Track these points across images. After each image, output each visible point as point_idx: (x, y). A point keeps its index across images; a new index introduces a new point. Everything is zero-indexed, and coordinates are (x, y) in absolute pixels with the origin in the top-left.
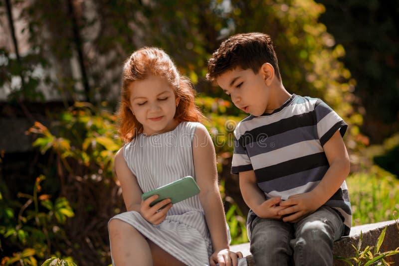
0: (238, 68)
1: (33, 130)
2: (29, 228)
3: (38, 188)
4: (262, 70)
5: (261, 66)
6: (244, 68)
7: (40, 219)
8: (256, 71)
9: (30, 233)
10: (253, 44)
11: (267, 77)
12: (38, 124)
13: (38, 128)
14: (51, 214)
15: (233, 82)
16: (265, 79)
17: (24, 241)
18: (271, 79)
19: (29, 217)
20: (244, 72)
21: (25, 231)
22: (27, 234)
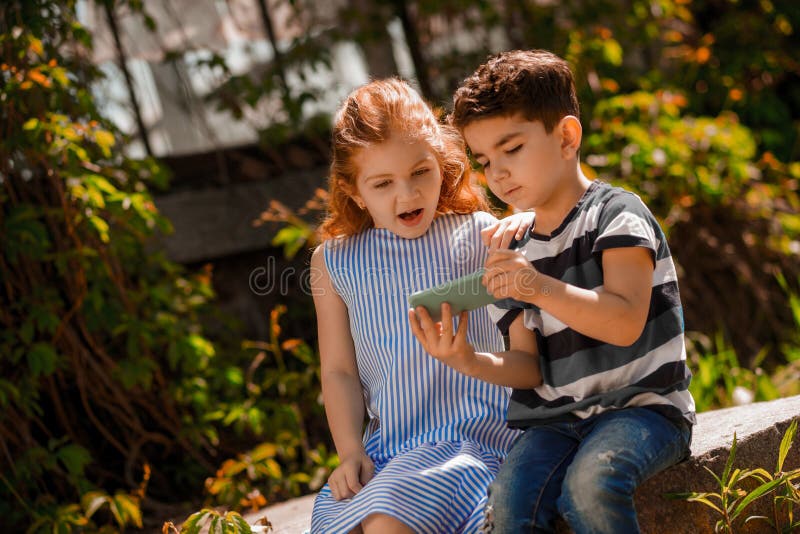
0: (517, 116)
1: (266, 216)
2: (268, 404)
3: (276, 329)
4: (560, 128)
5: (558, 119)
6: (529, 118)
7: (288, 385)
8: (549, 128)
9: (270, 413)
10: (551, 77)
11: (566, 143)
12: (276, 205)
13: (276, 213)
14: (310, 371)
15: (503, 142)
16: (563, 146)
17: (258, 430)
18: (573, 147)
19: (267, 383)
20: (528, 125)
21: (261, 409)
22: (264, 415)
